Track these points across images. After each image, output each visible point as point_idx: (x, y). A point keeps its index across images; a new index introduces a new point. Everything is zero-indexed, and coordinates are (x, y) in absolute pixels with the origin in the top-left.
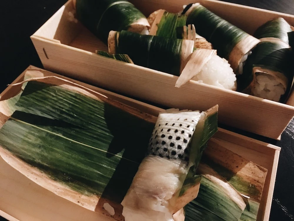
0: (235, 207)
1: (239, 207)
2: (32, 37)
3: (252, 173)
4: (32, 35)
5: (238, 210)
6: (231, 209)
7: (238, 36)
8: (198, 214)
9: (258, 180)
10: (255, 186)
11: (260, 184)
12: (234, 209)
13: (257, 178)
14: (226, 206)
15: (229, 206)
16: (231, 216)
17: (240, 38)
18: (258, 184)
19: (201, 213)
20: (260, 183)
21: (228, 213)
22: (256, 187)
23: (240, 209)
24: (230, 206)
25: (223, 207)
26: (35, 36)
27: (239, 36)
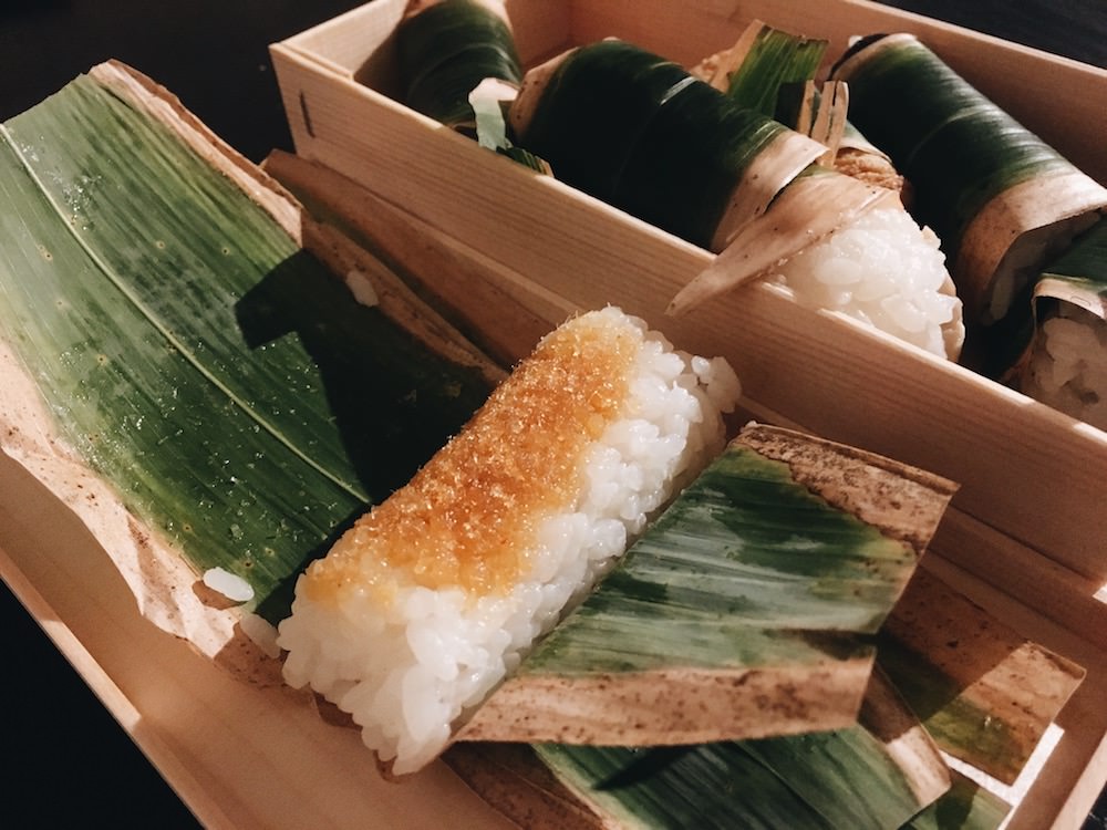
0: (889, 782)
1: (910, 784)
2: (275, 47)
3: (1014, 676)
4: (278, 40)
5: (901, 793)
6: (866, 783)
7: (1023, 163)
8: (714, 767)
9: (1026, 705)
10: (1006, 726)
11: (1033, 720)
12: (884, 787)
13: (1025, 698)
14: (847, 763)
15: (859, 767)
16: (855, 807)
17: (1032, 173)
18: (1026, 718)
19: (723, 766)
20: (1035, 716)
21: (849, 792)
22: (1010, 731)
23: (911, 793)
24: (868, 770)
25: (829, 762)
26: (286, 46)
27: (1031, 165)
